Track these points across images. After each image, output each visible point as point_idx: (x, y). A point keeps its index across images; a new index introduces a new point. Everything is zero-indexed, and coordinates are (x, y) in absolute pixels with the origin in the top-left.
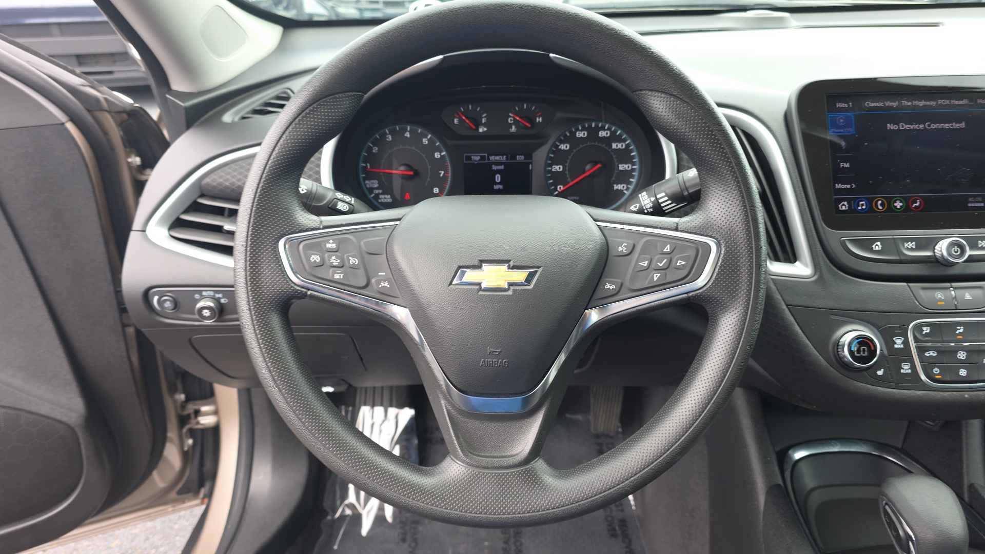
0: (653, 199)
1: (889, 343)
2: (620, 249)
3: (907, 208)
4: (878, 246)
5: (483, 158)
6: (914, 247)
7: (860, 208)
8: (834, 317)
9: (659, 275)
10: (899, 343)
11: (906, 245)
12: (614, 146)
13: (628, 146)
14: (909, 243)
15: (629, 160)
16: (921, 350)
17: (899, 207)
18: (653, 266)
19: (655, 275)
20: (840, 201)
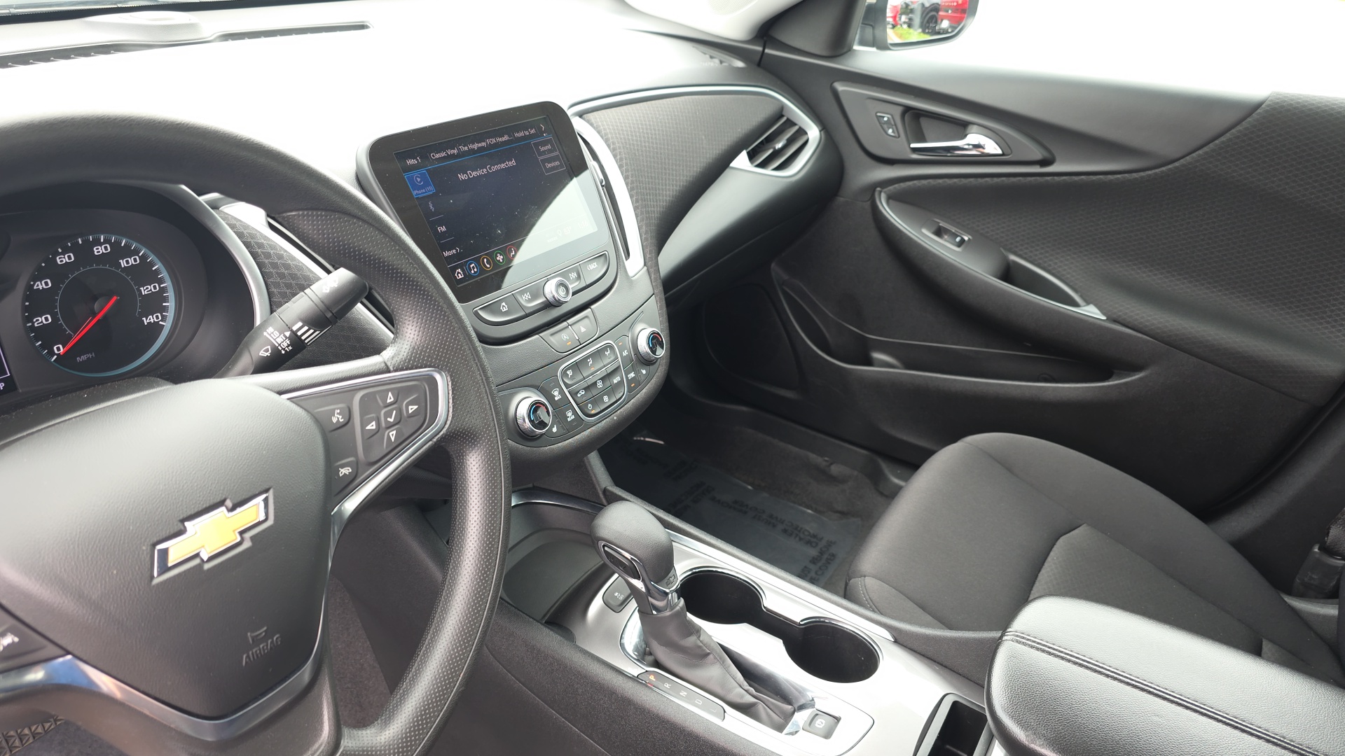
0: (288, 334)
1: (550, 398)
2: (334, 420)
3: (508, 260)
4: (504, 307)
6: (529, 297)
7: (473, 272)
8: (501, 394)
9: (394, 432)
10: (557, 395)
11: (524, 297)
12: (123, 263)
13: (143, 258)
14: (525, 294)
15: (154, 277)
16: (574, 394)
17: (501, 261)
18: (383, 425)
19: (391, 434)
20: (454, 270)
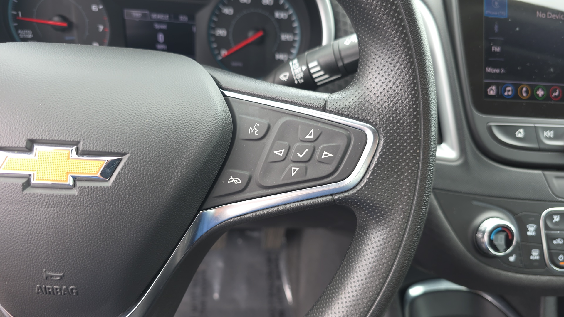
0: (304, 68)
1: (523, 230)
2: (251, 131)
3: (547, 97)
4: (520, 133)
5: (144, 15)
6: (552, 136)
7: (506, 94)
8: (475, 203)
9: (297, 169)
10: (531, 230)
11: (545, 134)
12: (277, 15)
13: (290, 16)
14: (548, 132)
15: (291, 30)
16: (550, 239)
17: (540, 95)
18: (291, 156)
19: (293, 168)
20: (489, 85)
